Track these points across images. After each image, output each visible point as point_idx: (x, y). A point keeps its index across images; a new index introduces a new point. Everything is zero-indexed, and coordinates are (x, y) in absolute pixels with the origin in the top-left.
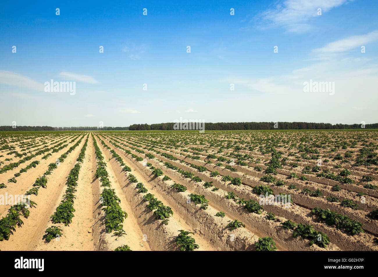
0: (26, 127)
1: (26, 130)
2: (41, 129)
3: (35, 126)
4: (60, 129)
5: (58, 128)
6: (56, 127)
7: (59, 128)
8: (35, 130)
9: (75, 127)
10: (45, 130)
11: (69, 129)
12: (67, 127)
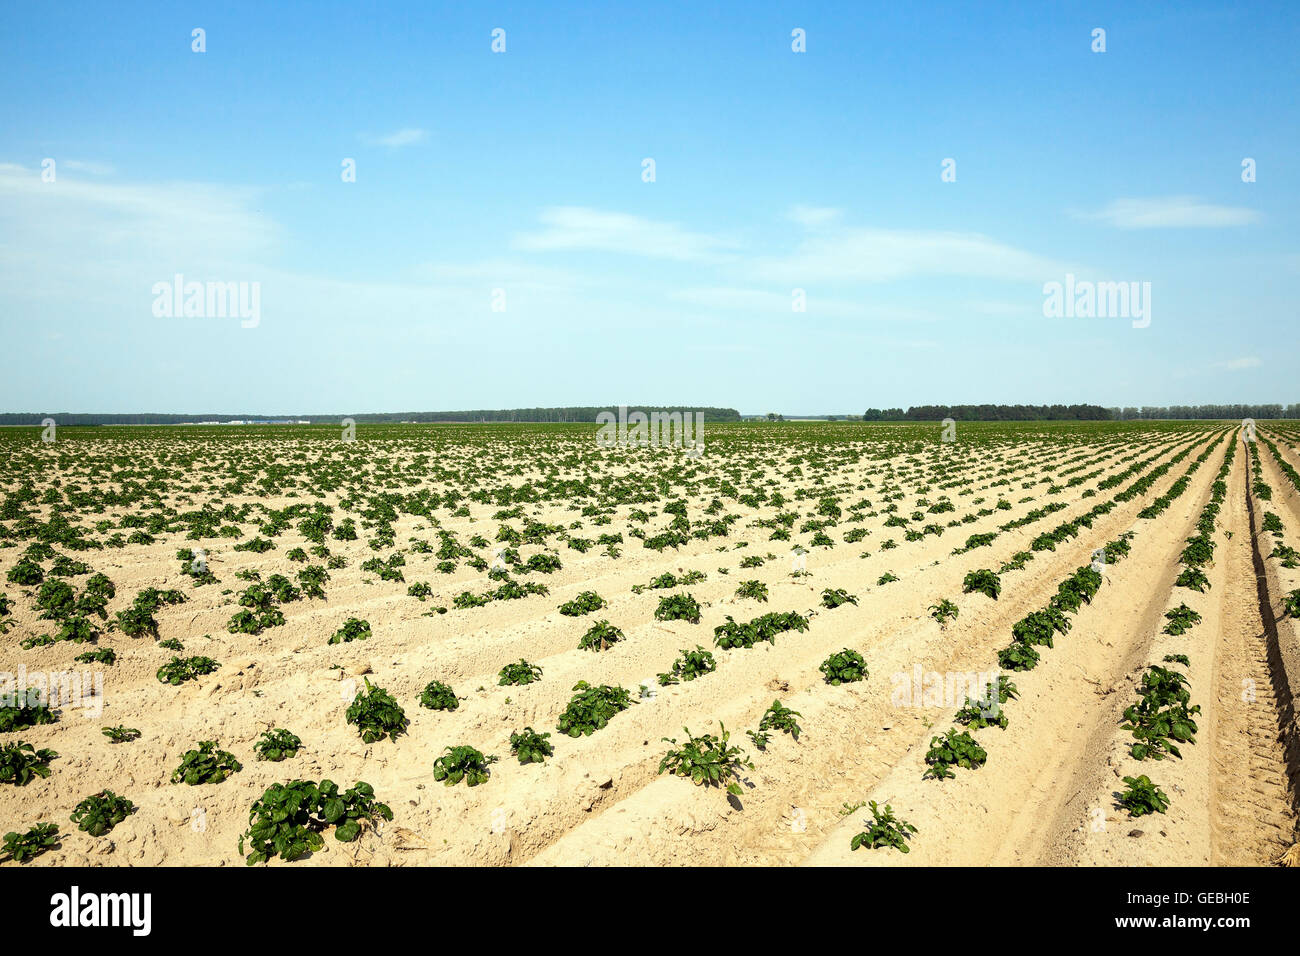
0: (1020, 408)
1: (1020, 420)
2: (1066, 414)
3: (1049, 405)
4: (1130, 414)
5: (1122, 411)
6: (1117, 409)
7: (1126, 409)
8: (1049, 419)
9: (1185, 408)
10: (1078, 417)
11: (1162, 414)
12: (1155, 406)
